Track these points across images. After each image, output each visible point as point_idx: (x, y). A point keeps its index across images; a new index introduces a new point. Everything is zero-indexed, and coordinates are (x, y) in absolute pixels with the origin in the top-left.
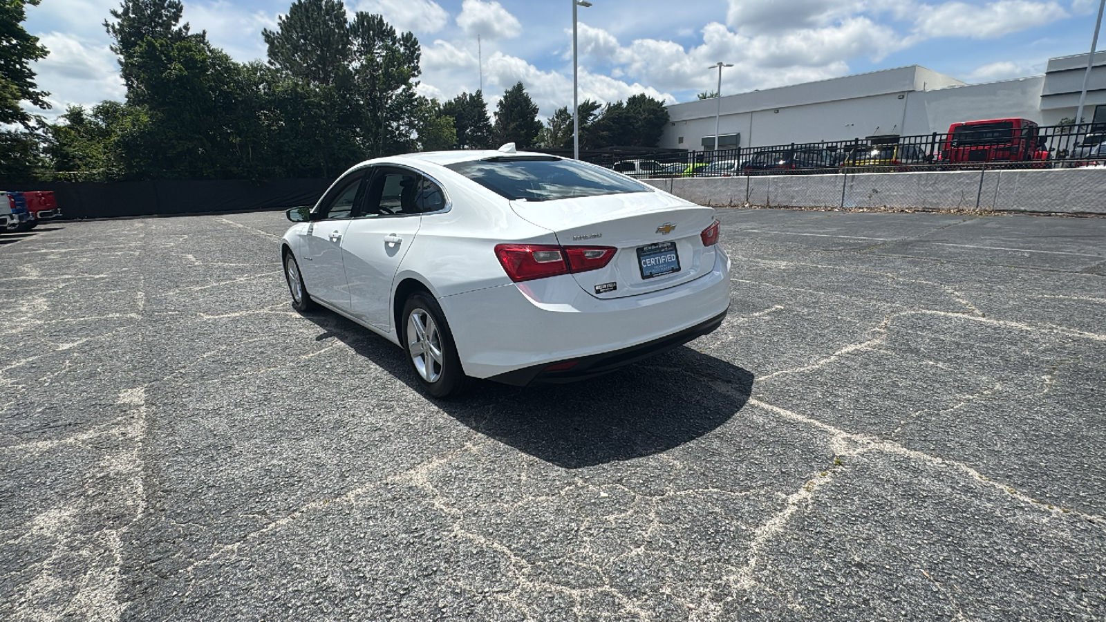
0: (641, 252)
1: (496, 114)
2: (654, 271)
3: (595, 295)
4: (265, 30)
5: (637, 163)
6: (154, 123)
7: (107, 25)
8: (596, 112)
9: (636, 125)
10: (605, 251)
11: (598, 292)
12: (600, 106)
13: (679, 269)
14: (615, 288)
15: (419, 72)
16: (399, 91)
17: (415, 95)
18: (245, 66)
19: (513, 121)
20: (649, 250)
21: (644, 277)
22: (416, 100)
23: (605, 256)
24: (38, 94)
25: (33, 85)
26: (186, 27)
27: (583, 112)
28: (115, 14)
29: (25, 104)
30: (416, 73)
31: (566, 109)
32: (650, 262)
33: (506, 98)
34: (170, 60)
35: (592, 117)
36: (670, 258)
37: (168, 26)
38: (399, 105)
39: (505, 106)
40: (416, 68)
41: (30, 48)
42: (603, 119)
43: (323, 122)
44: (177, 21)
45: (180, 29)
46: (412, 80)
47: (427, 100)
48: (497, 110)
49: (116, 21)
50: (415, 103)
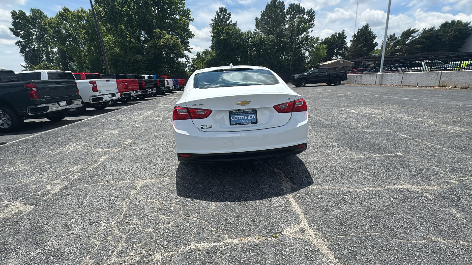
0: (231, 113)
1: (351, 41)
2: (237, 122)
3: (201, 129)
4: (256, 18)
5: (423, 63)
6: (216, 56)
7: (210, 24)
8: (414, 35)
9: (444, 40)
10: (206, 111)
11: (202, 128)
12: (418, 31)
13: (257, 123)
14: (210, 127)
15: (314, 26)
16: (303, 35)
17: (309, 36)
18: (245, 33)
19: (359, 44)
20: (236, 113)
21: (231, 124)
22: (310, 38)
23: (207, 113)
24: (190, 49)
25: (189, 46)
26: (231, 21)
27: (406, 35)
28: (212, 20)
29: (186, 53)
30: (312, 26)
31: (394, 35)
32: (235, 118)
33: (358, 32)
34: (223, 33)
35: (411, 38)
36: (251, 117)
37: (226, 22)
38: (302, 41)
39: (356, 36)
40: (312, 24)
41: (190, 35)
42: (419, 38)
43: (269, 51)
44: (229, 19)
45: (230, 22)
46: (310, 30)
47: (314, 38)
48: (352, 39)
49: (212, 22)
50: (309, 40)
